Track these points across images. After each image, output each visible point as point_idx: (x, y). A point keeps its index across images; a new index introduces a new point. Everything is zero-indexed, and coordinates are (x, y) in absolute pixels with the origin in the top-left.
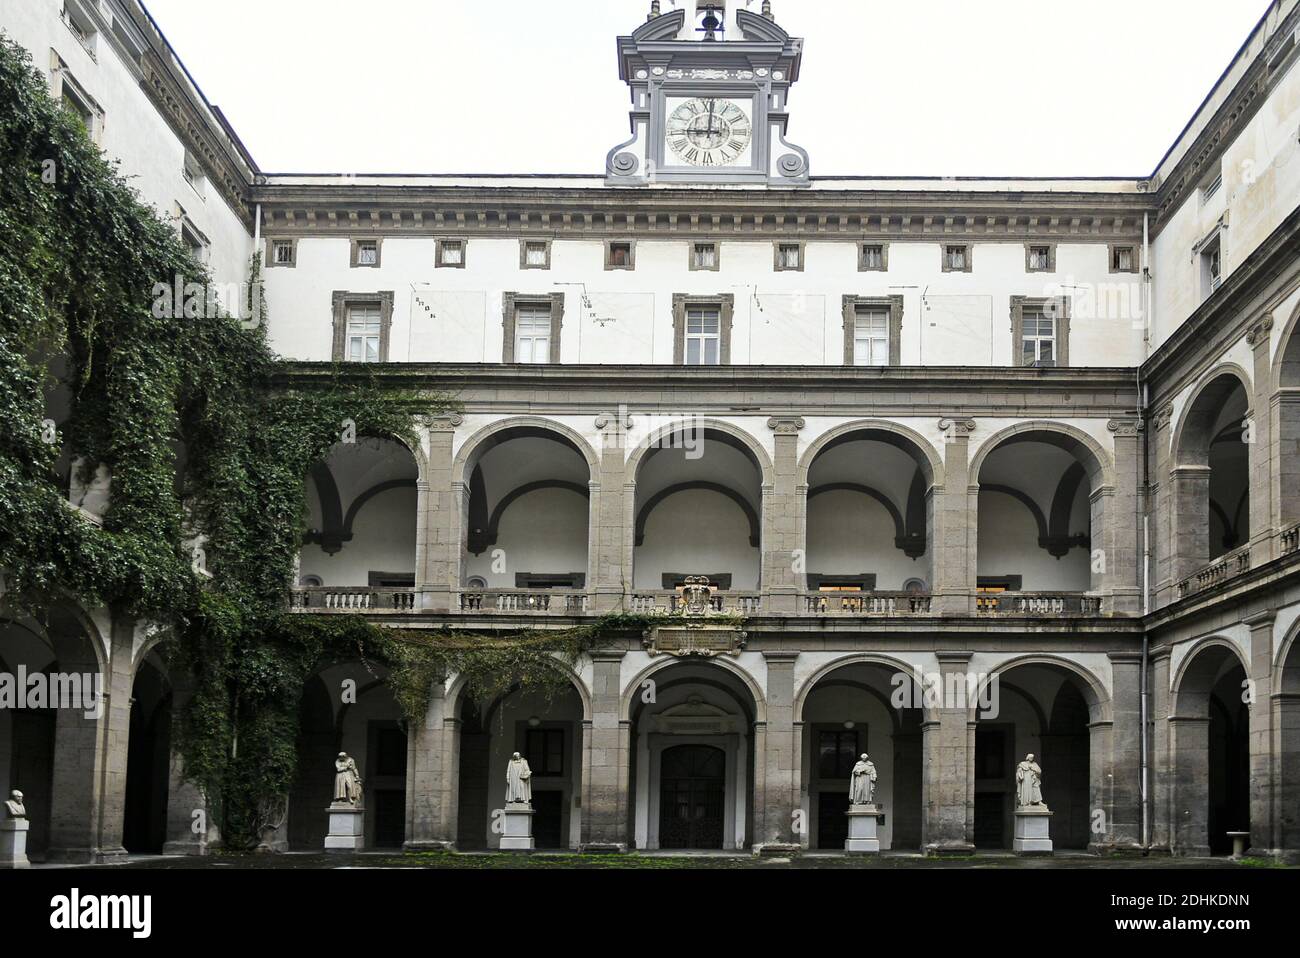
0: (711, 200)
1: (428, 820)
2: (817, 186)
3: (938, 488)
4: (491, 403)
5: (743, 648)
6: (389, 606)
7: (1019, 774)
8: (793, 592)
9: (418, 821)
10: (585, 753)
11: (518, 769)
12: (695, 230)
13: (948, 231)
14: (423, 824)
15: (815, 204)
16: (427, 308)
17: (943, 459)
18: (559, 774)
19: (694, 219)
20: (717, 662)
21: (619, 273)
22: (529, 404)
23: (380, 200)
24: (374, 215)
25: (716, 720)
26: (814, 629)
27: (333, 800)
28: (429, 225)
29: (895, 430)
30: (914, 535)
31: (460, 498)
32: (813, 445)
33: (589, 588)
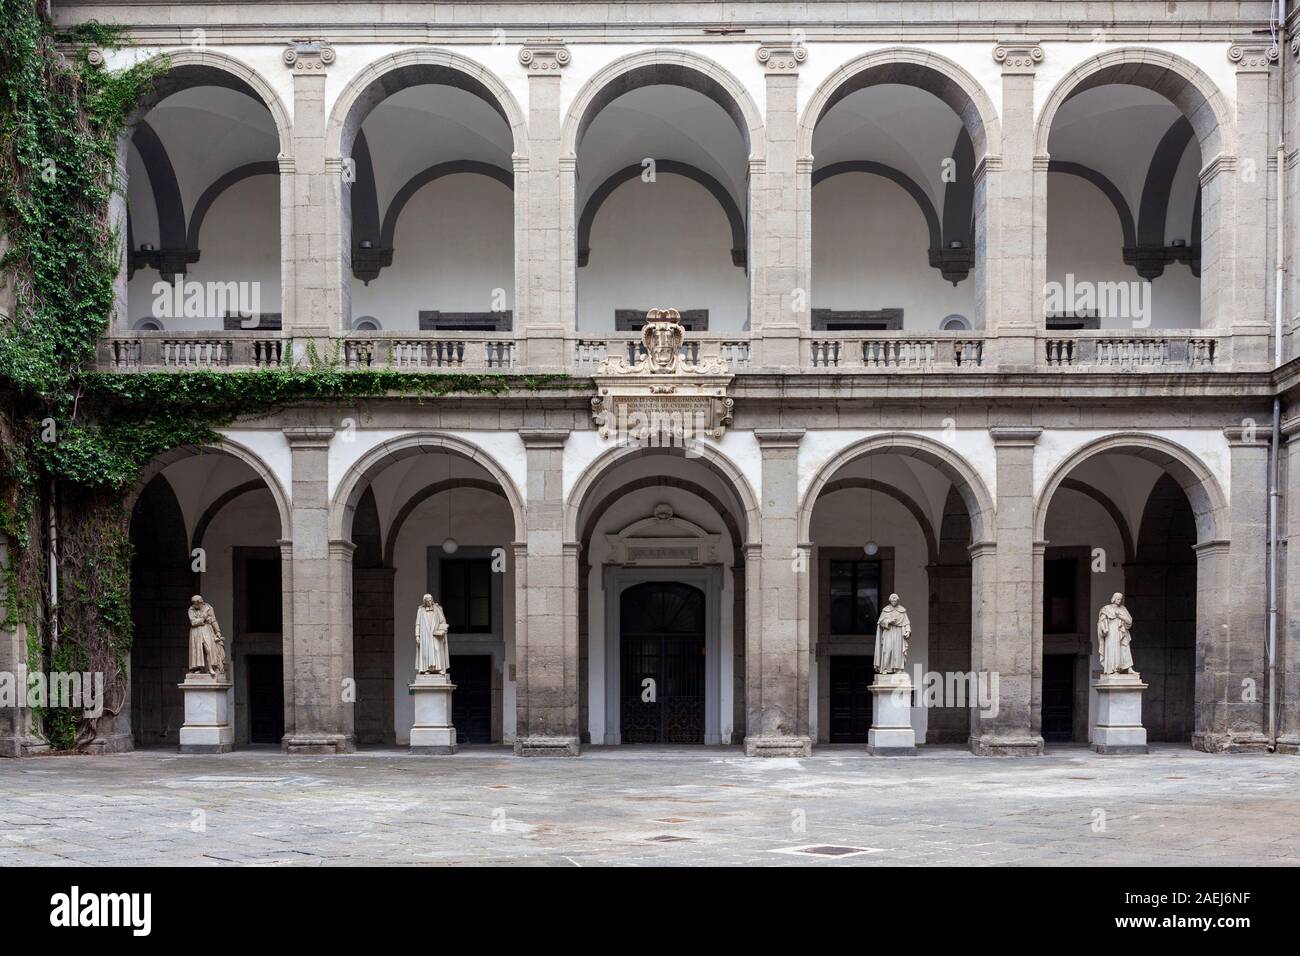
1: (314, 701)
5: (727, 424)
6: (247, 361)
7: (1102, 625)
8: (795, 334)
9: (300, 702)
11: (430, 622)
14: (308, 706)
17: (999, 115)
18: (486, 629)
25: (691, 543)
26: (825, 393)
27: (189, 671)
30: (955, 245)
33: (517, 332)
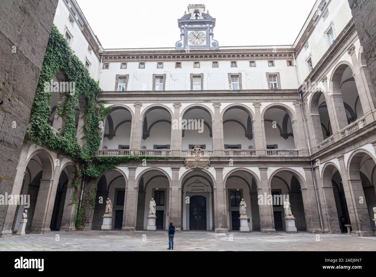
0: (198, 52)
1: (129, 220)
2: (220, 49)
3: (254, 121)
4: (149, 100)
5: (209, 166)
6: (123, 154)
7: (284, 205)
8: (221, 150)
9: (126, 220)
10: (170, 198)
11: (152, 204)
12: (194, 59)
13: (250, 58)
15: (220, 53)
16: (136, 78)
18: (163, 205)
19: (194, 57)
20: (203, 170)
21: (178, 69)
22: (158, 100)
23: (128, 54)
24: (126, 57)
27: (105, 213)
28: (138, 59)
29: (242, 106)
30: (250, 133)
31: (141, 125)
32: (223, 110)
33: (171, 149)
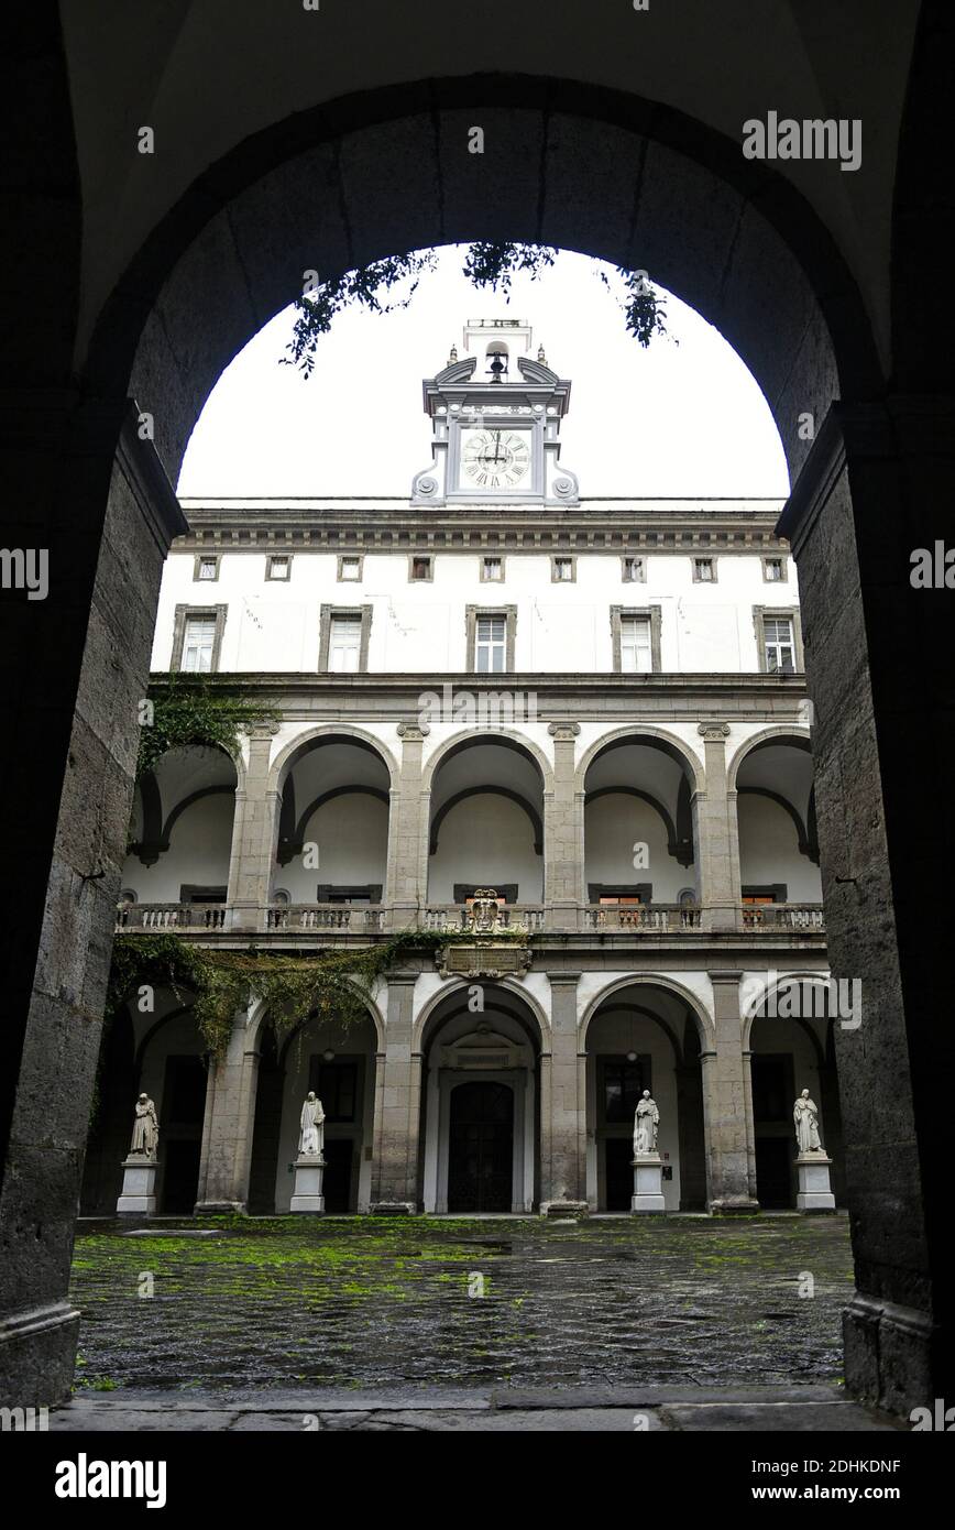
0: (498, 519)
1: (222, 1174)
2: (585, 506)
3: (701, 794)
4: (306, 711)
5: (528, 968)
6: (200, 924)
7: (798, 1115)
8: (576, 905)
9: (211, 1176)
10: (378, 1091)
11: (313, 1112)
12: (484, 546)
13: (695, 546)
14: (216, 1179)
15: (584, 523)
16: (255, 620)
17: (704, 764)
18: (350, 1119)
19: (484, 537)
20: (505, 985)
21: (420, 585)
22: (339, 711)
23: (223, 521)
24: (217, 535)
25: (504, 1052)
26: (594, 946)
27: (130, 1151)
28: (263, 543)
29: (660, 735)
31: (273, 807)
32: (589, 751)
33: (385, 903)
